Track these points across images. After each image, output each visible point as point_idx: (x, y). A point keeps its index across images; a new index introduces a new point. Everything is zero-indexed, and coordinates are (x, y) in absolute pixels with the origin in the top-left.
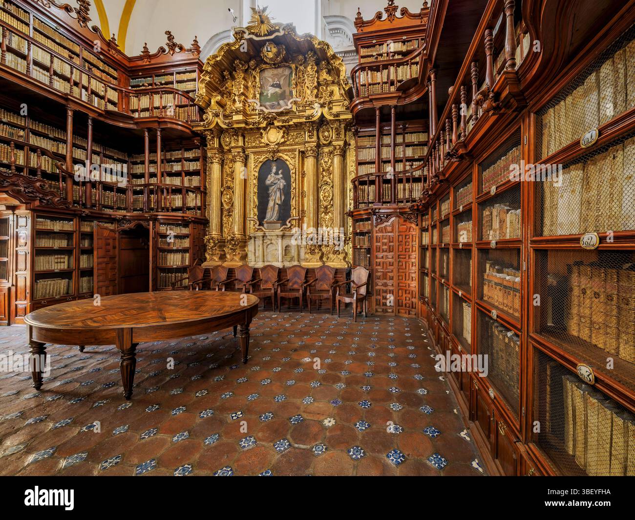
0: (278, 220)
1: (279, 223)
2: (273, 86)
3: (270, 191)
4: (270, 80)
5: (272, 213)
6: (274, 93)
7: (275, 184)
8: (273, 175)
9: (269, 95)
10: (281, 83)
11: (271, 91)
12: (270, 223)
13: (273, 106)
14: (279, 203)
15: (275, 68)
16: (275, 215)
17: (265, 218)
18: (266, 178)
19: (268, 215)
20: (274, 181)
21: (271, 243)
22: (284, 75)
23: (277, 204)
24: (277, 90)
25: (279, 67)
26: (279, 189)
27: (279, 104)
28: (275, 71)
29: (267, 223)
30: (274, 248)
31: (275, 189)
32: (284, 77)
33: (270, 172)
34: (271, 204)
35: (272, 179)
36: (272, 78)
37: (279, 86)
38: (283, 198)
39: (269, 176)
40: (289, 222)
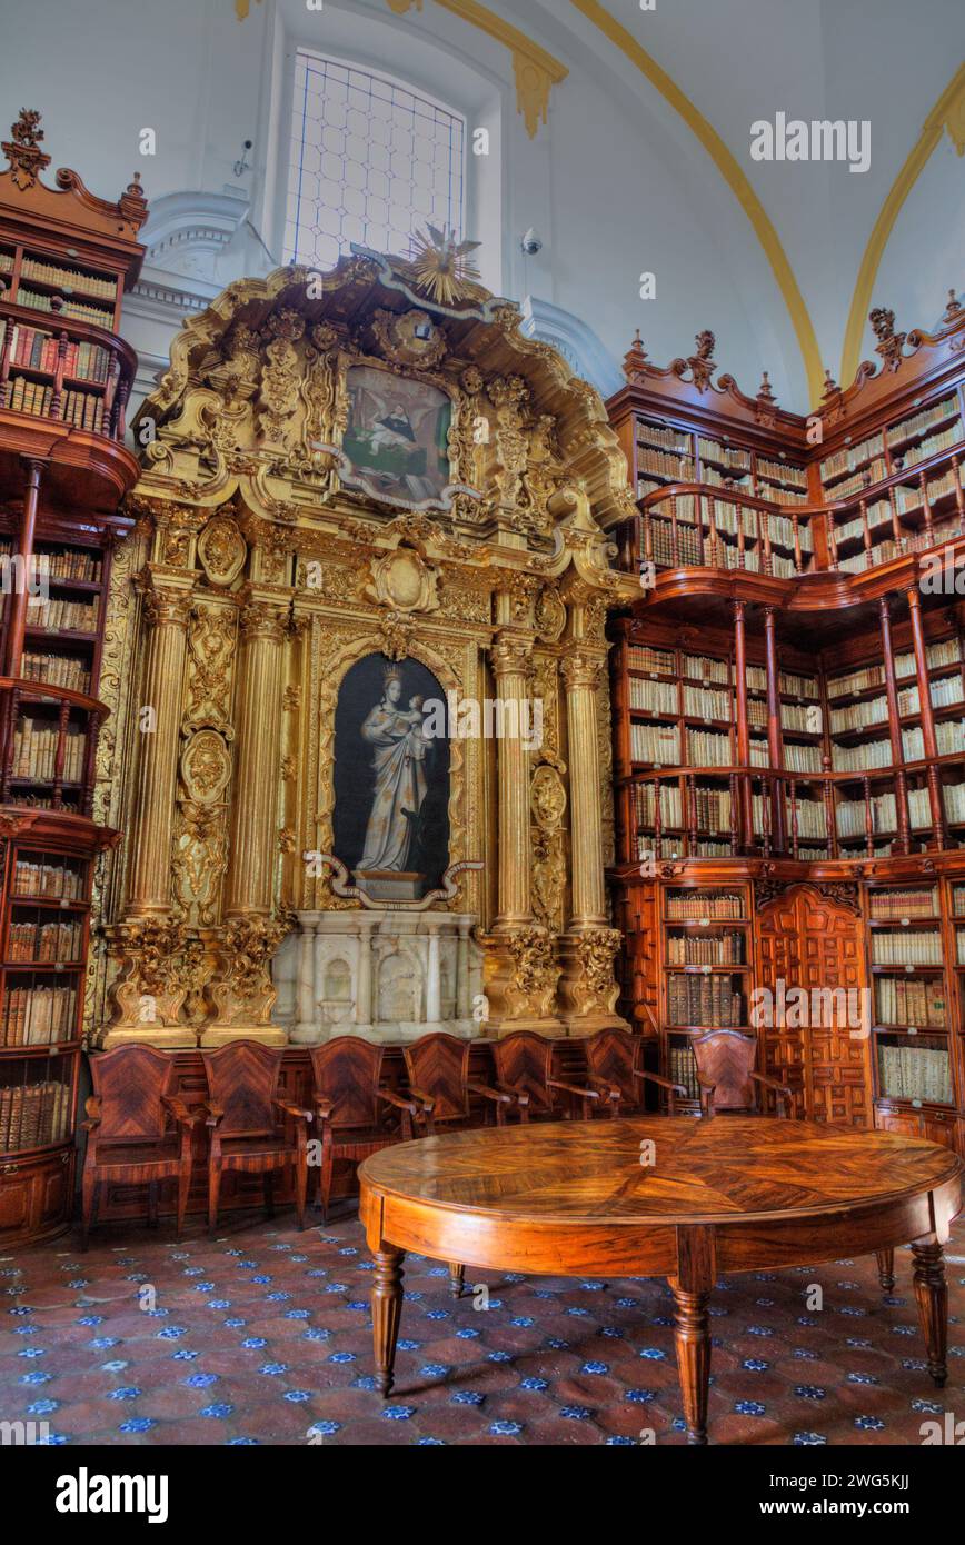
0: (407, 868)
1: (407, 879)
2: (388, 423)
3: (379, 764)
4: (380, 403)
5: (386, 841)
6: (390, 447)
7: (397, 740)
8: (388, 707)
9: (375, 446)
10: (415, 424)
11: (380, 437)
12: (380, 877)
13: (385, 484)
14: (411, 807)
15: (401, 375)
16: (396, 850)
17: (359, 858)
18: (366, 714)
19: (373, 847)
20: (393, 728)
21: (397, 953)
22: (425, 406)
23: (404, 811)
24: (401, 440)
25: (413, 378)
26: (411, 759)
27: (403, 484)
28: (399, 386)
29: (369, 876)
30: (405, 970)
31: (396, 760)
32: (426, 411)
33: (378, 695)
34: (382, 808)
35: (387, 723)
36: (384, 399)
37: (405, 430)
38: (423, 791)
39: (377, 711)
40: (453, 881)
